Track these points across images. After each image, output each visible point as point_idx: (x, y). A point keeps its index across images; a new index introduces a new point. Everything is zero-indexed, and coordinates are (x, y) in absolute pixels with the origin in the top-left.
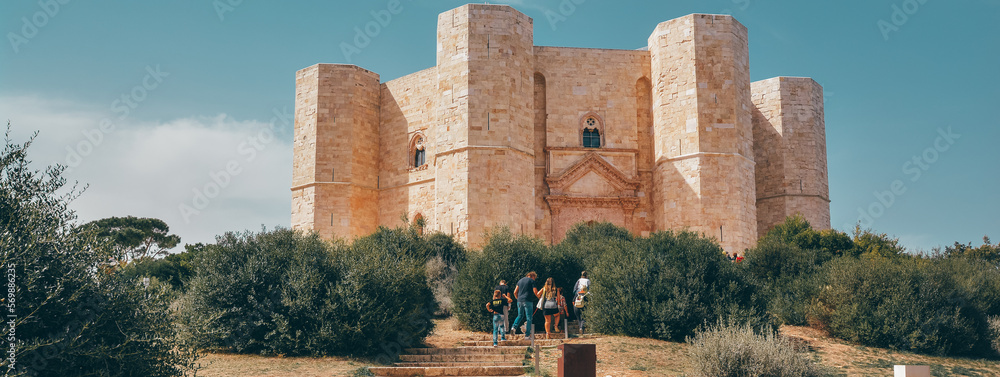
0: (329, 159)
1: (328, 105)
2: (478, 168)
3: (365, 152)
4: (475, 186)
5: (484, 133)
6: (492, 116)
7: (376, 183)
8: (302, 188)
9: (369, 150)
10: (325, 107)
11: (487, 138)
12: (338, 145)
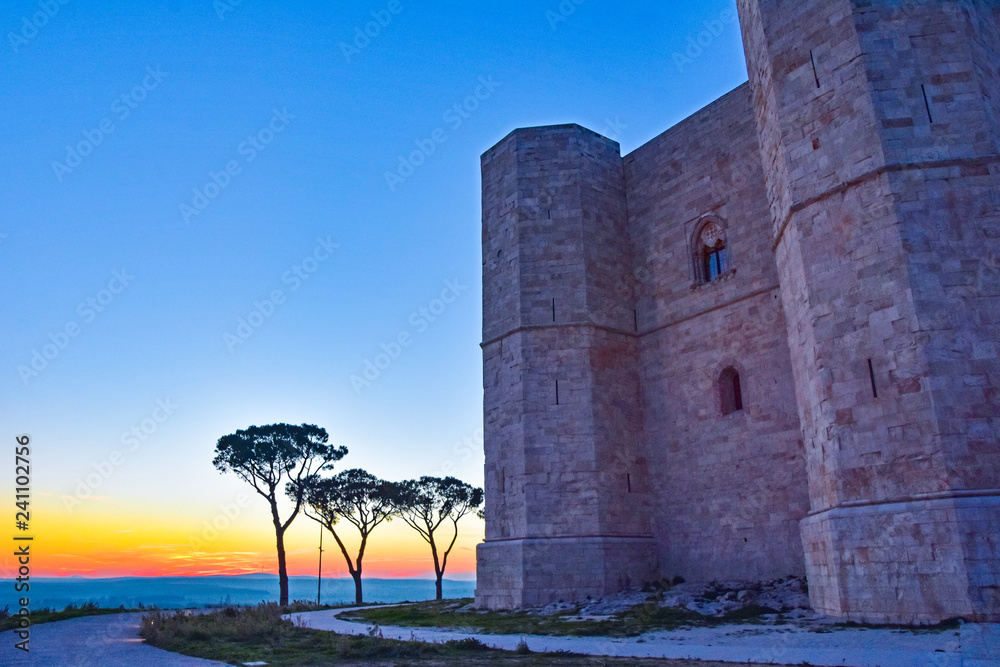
0: (544, 283)
1: (536, 192)
2: (925, 212)
3: (609, 268)
4: (923, 258)
5: (922, 131)
6: (932, 90)
7: (632, 321)
8: (501, 339)
9: (614, 264)
10: (531, 196)
11: (930, 142)
12: (559, 257)
